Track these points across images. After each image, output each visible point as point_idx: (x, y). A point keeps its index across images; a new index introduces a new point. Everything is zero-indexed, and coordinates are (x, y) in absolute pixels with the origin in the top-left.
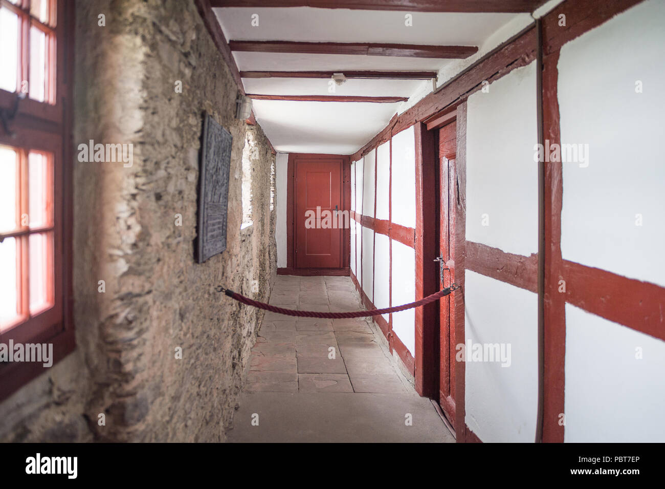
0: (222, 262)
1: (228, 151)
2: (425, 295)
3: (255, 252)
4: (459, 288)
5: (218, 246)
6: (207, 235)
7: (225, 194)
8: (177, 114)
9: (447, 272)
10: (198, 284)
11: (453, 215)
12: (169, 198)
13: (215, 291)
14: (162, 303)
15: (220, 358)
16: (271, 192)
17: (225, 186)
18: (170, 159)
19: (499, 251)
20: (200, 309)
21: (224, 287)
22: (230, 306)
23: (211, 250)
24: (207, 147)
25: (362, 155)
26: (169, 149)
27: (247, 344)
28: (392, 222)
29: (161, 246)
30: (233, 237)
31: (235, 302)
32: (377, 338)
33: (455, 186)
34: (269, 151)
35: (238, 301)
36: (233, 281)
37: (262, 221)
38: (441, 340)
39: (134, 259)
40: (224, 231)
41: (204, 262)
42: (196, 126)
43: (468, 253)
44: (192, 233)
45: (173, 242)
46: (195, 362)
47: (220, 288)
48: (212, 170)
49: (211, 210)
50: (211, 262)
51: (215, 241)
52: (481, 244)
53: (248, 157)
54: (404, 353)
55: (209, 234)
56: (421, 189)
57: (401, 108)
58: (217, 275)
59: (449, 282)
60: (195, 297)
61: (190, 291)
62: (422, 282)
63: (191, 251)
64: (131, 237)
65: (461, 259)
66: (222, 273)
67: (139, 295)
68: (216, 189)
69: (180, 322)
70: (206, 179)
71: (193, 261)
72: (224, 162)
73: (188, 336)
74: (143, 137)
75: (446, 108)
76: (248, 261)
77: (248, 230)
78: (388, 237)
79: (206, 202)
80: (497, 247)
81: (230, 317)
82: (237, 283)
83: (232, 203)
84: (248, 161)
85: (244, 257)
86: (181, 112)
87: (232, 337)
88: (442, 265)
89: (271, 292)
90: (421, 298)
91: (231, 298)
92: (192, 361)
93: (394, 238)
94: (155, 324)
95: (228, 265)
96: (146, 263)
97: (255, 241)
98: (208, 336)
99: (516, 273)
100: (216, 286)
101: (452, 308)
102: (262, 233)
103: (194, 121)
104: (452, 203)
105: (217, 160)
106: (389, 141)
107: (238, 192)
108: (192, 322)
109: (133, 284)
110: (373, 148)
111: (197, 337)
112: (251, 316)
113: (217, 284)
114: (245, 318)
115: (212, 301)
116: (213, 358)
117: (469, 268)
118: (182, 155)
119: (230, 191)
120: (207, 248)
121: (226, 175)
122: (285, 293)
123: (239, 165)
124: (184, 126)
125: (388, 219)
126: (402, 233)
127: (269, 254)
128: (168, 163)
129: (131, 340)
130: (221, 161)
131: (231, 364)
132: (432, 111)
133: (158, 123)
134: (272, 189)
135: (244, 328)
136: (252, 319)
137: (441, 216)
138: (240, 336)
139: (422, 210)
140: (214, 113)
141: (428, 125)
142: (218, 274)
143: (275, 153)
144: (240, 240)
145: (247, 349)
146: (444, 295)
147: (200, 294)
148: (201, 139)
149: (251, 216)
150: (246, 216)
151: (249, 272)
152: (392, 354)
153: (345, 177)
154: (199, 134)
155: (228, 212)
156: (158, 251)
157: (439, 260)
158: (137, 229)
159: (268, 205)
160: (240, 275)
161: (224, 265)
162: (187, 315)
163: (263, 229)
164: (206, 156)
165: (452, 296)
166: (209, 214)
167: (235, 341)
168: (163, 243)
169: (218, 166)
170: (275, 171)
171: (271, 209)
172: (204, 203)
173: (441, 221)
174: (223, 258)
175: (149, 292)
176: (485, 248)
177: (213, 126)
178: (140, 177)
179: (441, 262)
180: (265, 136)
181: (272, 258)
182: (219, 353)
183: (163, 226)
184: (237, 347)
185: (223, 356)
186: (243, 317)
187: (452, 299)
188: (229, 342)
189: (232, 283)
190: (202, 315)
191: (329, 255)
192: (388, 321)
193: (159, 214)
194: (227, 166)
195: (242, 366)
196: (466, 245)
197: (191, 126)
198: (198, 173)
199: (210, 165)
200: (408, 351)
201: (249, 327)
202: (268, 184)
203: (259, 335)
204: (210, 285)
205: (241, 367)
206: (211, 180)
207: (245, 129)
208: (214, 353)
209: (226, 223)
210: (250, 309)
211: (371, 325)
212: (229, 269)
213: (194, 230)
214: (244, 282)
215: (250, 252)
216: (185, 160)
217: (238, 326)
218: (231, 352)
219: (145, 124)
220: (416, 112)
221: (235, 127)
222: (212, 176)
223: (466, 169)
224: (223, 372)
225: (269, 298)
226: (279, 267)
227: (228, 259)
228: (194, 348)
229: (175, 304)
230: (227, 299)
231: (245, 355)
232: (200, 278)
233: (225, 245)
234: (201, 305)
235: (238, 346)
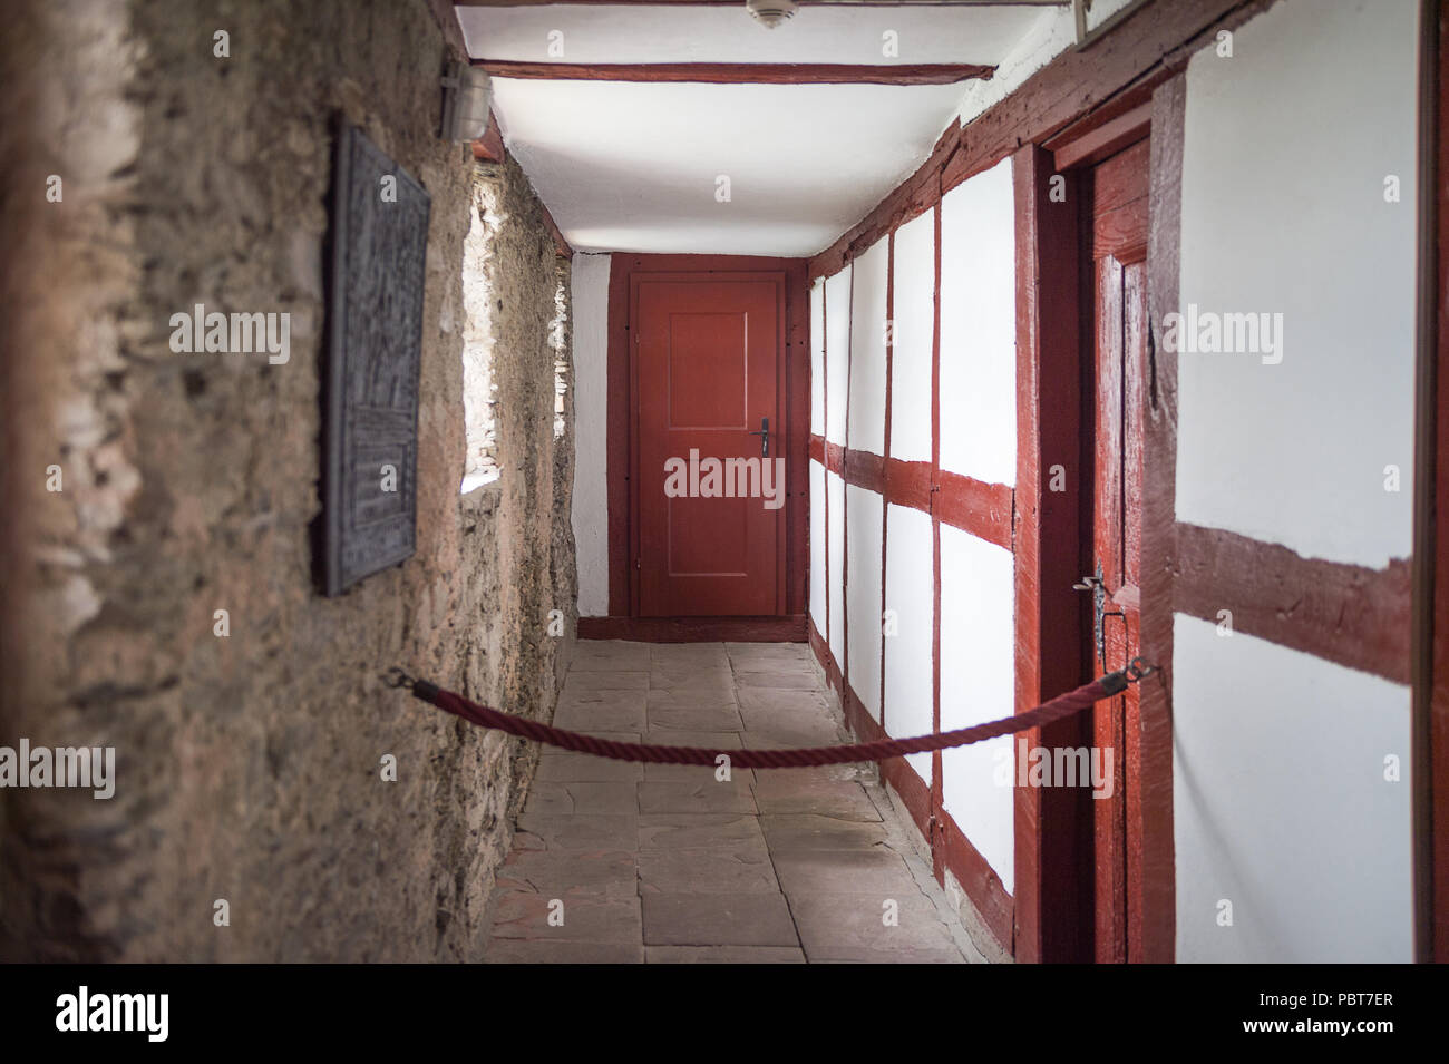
0: (401, 594)
1: (415, 242)
2: (1046, 693)
3: (507, 565)
4: (1156, 673)
5: (390, 543)
6: (352, 507)
7: (411, 381)
8: (250, 122)
9: (1115, 625)
10: (327, 662)
11: (1135, 443)
12: (229, 387)
13: (382, 686)
14: (209, 719)
15: (396, 898)
16: (558, 379)
17: (407, 356)
18: (230, 263)
19: (1283, 554)
20: (334, 742)
21: (408, 672)
22: (428, 732)
23: (367, 555)
24: (349, 228)
25: (845, 257)
26: (225, 230)
27: (482, 855)
28: (941, 467)
29: (205, 537)
30: (437, 516)
31: (443, 719)
32: (894, 836)
33: (1142, 348)
34: (550, 247)
35: (456, 718)
36: (438, 654)
37: (528, 468)
38: (1099, 840)
39: (119, 580)
40: (407, 497)
41: (345, 592)
42: (313, 158)
43: (1185, 561)
44: (305, 499)
45: (246, 526)
46: (318, 907)
47: (394, 678)
48: (368, 303)
49: (367, 429)
50: (367, 595)
51: (378, 528)
52: (1227, 532)
53: (482, 265)
54: (981, 880)
55: (362, 505)
56: (1033, 362)
57: (970, 102)
58: (386, 634)
59: (1122, 654)
60: (317, 702)
61: (299, 682)
62: (1036, 657)
63: (304, 558)
64: (108, 509)
65: (1160, 579)
66: (401, 631)
67: (137, 693)
68: (379, 364)
69: (270, 778)
70: (347, 331)
71: (309, 589)
72: (403, 278)
73: (296, 822)
74: (139, 188)
75: (1118, 98)
76: (485, 595)
77: (484, 496)
78: (930, 517)
79: (349, 402)
80: (1276, 541)
81: (430, 767)
82: (451, 663)
83: (432, 410)
84: (483, 277)
85: (471, 582)
86: (262, 115)
87: (436, 833)
88: (1100, 602)
89: (558, 694)
90: (1034, 705)
91: (432, 708)
92: (309, 903)
93: (950, 520)
94: (188, 782)
95: (421, 604)
96: (158, 592)
97: (505, 532)
98: (359, 827)
99: (1340, 622)
100: (384, 670)
101: (1135, 739)
102: (530, 506)
103: (303, 143)
104: (1134, 406)
105: (381, 271)
106: (931, 211)
107: (450, 376)
108: (309, 780)
109: (117, 659)
110: (880, 236)
111: (324, 829)
112: (496, 765)
113: (388, 663)
114: (478, 772)
115: (370, 715)
116: (375, 894)
117: (1185, 611)
118: (267, 254)
119: (425, 371)
120: (356, 548)
121: (413, 320)
122: (603, 694)
123: (453, 288)
124: (272, 158)
125: (929, 460)
126: (974, 503)
127: (553, 575)
128: (224, 275)
129: (111, 833)
130: (394, 275)
131: (431, 915)
132: (1070, 108)
133: (189, 148)
134: (560, 367)
135: (474, 805)
136: (497, 777)
137: (1098, 444)
138: (459, 829)
139: (1035, 427)
140: (367, 119)
141: (1056, 153)
142: (391, 631)
143: (567, 254)
144: (460, 526)
145: (483, 869)
146: (1107, 696)
147: (332, 693)
148: (329, 201)
149: (493, 453)
150: (477, 452)
151: (489, 627)
152: (942, 884)
153: (789, 330)
154: (321, 186)
155: (421, 438)
156: (195, 555)
157: (1090, 585)
158: (127, 482)
159: (549, 417)
160: (461, 637)
161: (410, 604)
162: (293, 757)
163: (532, 495)
164: (347, 258)
165: (1132, 697)
166: (360, 443)
167: (445, 845)
168: (212, 530)
169: (384, 288)
170: (568, 312)
171: (556, 433)
172: (344, 406)
173: (1098, 463)
174: (405, 583)
175: (170, 683)
176: (1240, 544)
177: (366, 163)
178: (135, 317)
179: (1099, 592)
180: (535, 199)
181: (561, 586)
182: (394, 881)
183: (211, 476)
184: (450, 862)
185: (405, 891)
186: (469, 770)
187: (1133, 709)
188: (425, 847)
189: (435, 661)
190: (340, 759)
191: (744, 575)
192: (928, 779)
193: (198, 437)
194: (413, 289)
195: (468, 924)
196: (1176, 535)
197: (295, 159)
198: (320, 312)
199: (359, 286)
200: (994, 876)
201: (487, 802)
202: (546, 352)
203: (522, 825)
204: (363, 666)
205: (464, 927)
206: (364, 333)
207: (470, 174)
208: (378, 880)
209: (415, 471)
210: (492, 743)
211: (874, 795)
212: (423, 618)
213: (312, 493)
214: (474, 659)
215: (491, 566)
216: (279, 271)
217: (454, 796)
218: (433, 877)
219: (146, 146)
220: (1018, 114)
221: (439, 167)
222: (367, 321)
223: (1178, 293)
224: (408, 939)
225: (553, 712)
226: (583, 614)
227: (423, 587)
228: (314, 862)
229: (253, 723)
230: (418, 712)
231: (478, 888)
232: (332, 640)
233: (411, 539)
234: (336, 726)
235: (455, 861)
